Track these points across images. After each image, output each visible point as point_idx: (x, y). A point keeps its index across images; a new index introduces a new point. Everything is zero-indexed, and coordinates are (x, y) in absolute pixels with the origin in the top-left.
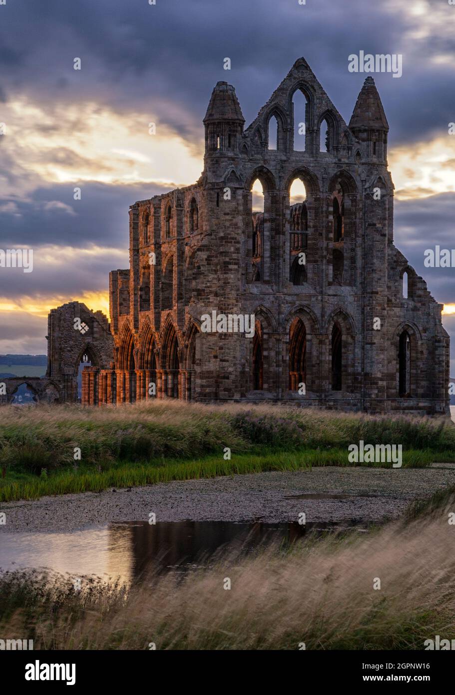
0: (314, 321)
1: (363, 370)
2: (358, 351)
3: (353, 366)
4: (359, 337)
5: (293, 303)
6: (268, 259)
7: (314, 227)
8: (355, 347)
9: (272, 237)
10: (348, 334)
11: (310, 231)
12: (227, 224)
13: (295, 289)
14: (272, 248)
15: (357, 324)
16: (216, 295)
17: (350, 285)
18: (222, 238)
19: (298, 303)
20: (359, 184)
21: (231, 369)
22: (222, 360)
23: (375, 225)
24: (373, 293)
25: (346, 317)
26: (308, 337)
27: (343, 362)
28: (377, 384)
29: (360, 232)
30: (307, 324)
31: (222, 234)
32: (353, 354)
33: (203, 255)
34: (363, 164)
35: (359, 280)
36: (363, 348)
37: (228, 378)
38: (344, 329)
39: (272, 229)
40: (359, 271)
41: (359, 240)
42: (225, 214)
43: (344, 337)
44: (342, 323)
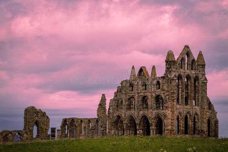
0: (190, 116)
1: (201, 129)
3: (199, 128)
4: (200, 120)
5: (186, 111)
6: (180, 99)
7: (190, 90)
8: (199, 123)
9: (181, 93)
10: (197, 119)
11: (189, 91)
12: (174, 89)
13: (186, 107)
14: (181, 95)
15: (200, 117)
16: (170, 108)
17: (198, 106)
18: (172, 93)
19: (187, 111)
20: (200, 79)
21: (175, 128)
22: (172, 126)
23: (204, 90)
24: (204, 108)
25: (197, 115)
26: (189, 120)
27: (196, 127)
28: (205, 133)
29: (200, 92)
30: (188, 116)
31: (172, 92)
32: (198, 125)
33: (167, 97)
34: (201, 74)
35: (200, 105)
36: (201, 123)
37: (174, 131)
38: (196, 118)
39: (181, 91)
40: (200, 102)
41: (200, 94)
42: (173, 86)
43: (196, 120)
44: (196, 117)
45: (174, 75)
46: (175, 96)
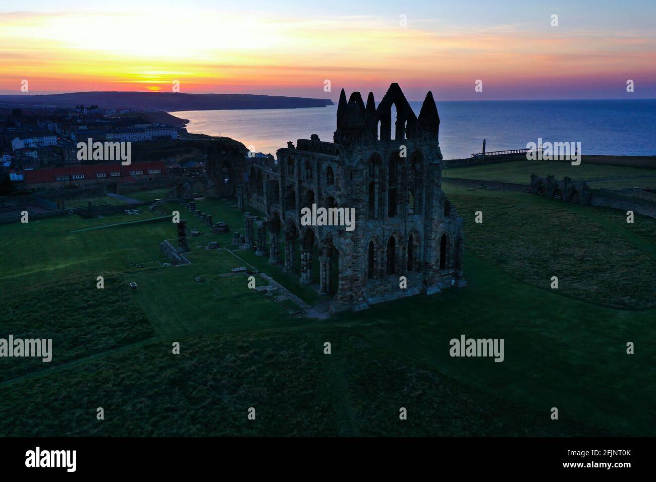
0: (400, 237)
1: (424, 260)
2: (422, 250)
3: (419, 258)
4: (423, 243)
5: (390, 230)
6: (377, 206)
7: (401, 184)
8: (420, 248)
9: (379, 193)
10: (417, 241)
11: (399, 186)
12: (358, 191)
13: (391, 220)
14: (379, 199)
15: (422, 236)
17: (419, 214)
18: (355, 200)
19: (393, 230)
20: (425, 157)
21: (359, 275)
22: (354, 271)
23: (434, 181)
24: (432, 219)
25: (416, 232)
26: (397, 246)
27: (414, 256)
28: (432, 268)
29: (425, 184)
30: (396, 239)
31: (355, 197)
32: (419, 251)
34: (428, 145)
35: (424, 211)
36: (425, 248)
37: (358, 280)
38: (414, 238)
39: (379, 188)
40: (424, 206)
41: (424, 189)
42: (357, 185)
43: (414, 243)
44: (414, 236)
45: (358, 159)
46: (361, 206)
